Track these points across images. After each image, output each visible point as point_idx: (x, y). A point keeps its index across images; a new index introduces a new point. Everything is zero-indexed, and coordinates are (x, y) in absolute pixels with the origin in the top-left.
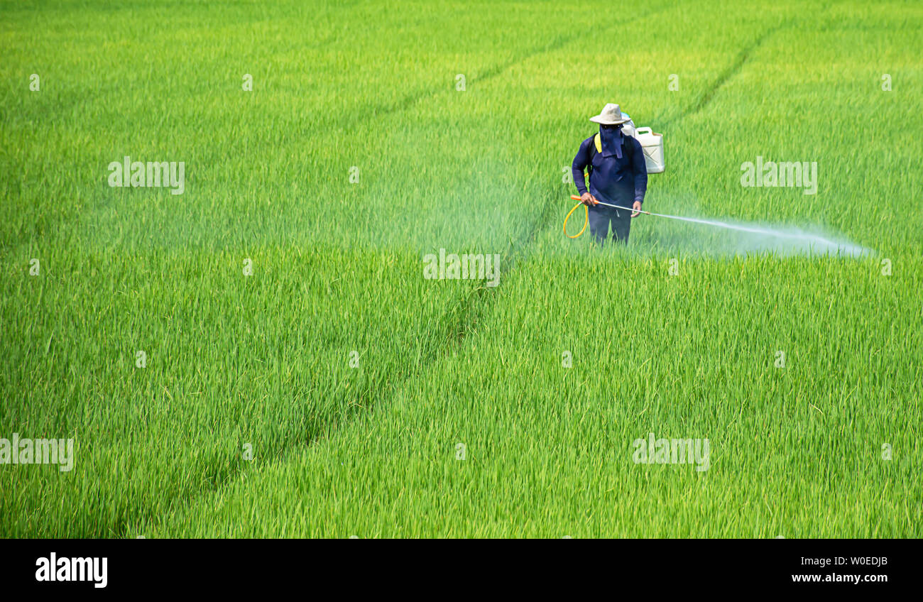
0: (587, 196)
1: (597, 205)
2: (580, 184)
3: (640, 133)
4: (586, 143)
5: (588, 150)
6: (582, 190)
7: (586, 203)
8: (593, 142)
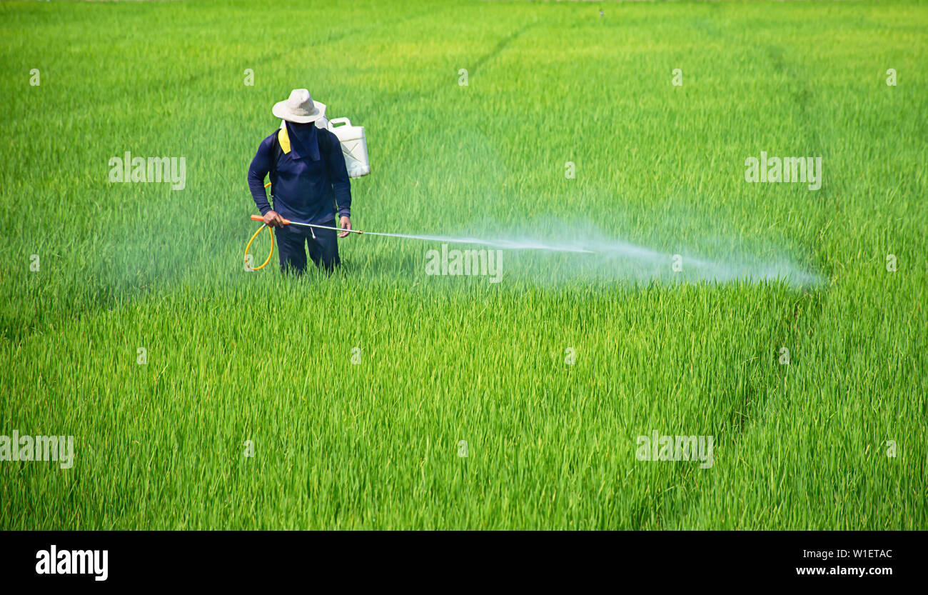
0: (271, 215)
1: (286, 226)
2: (261, 199)
3: (335, 126)
4: (268, 142)
5: (270, 149)
6: (264, 208)
7: (271, 224)
8: (277, 141)
